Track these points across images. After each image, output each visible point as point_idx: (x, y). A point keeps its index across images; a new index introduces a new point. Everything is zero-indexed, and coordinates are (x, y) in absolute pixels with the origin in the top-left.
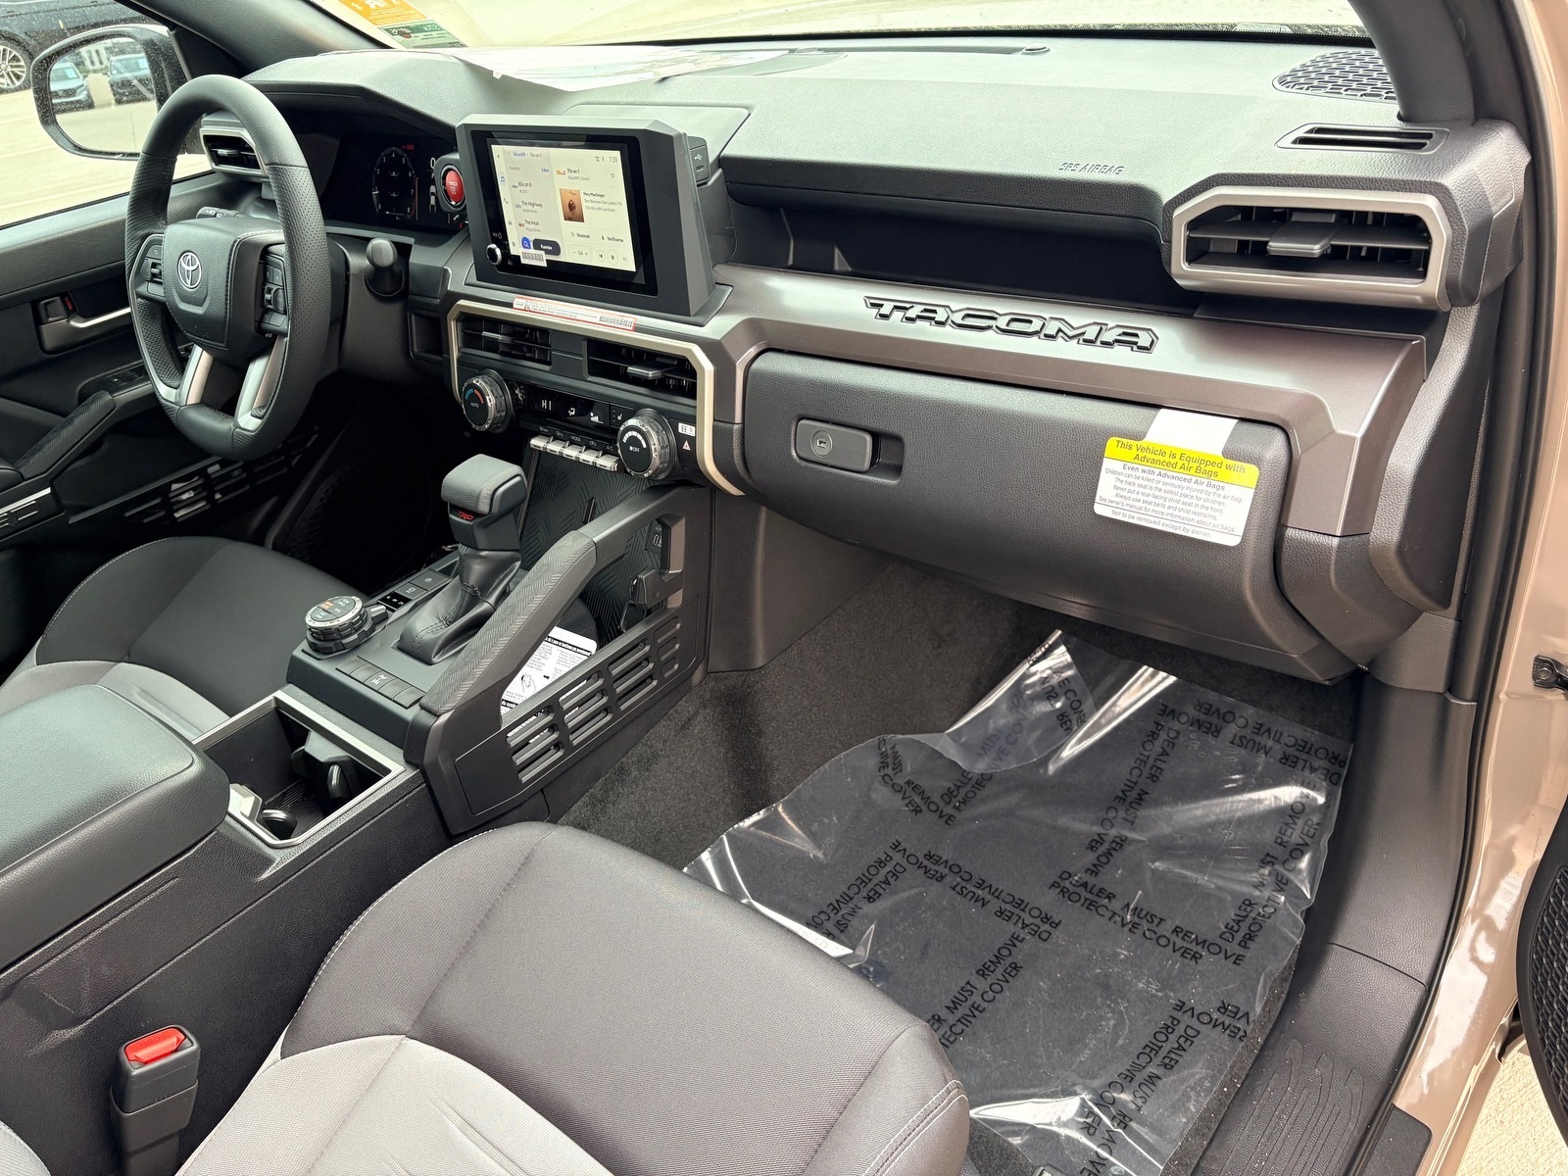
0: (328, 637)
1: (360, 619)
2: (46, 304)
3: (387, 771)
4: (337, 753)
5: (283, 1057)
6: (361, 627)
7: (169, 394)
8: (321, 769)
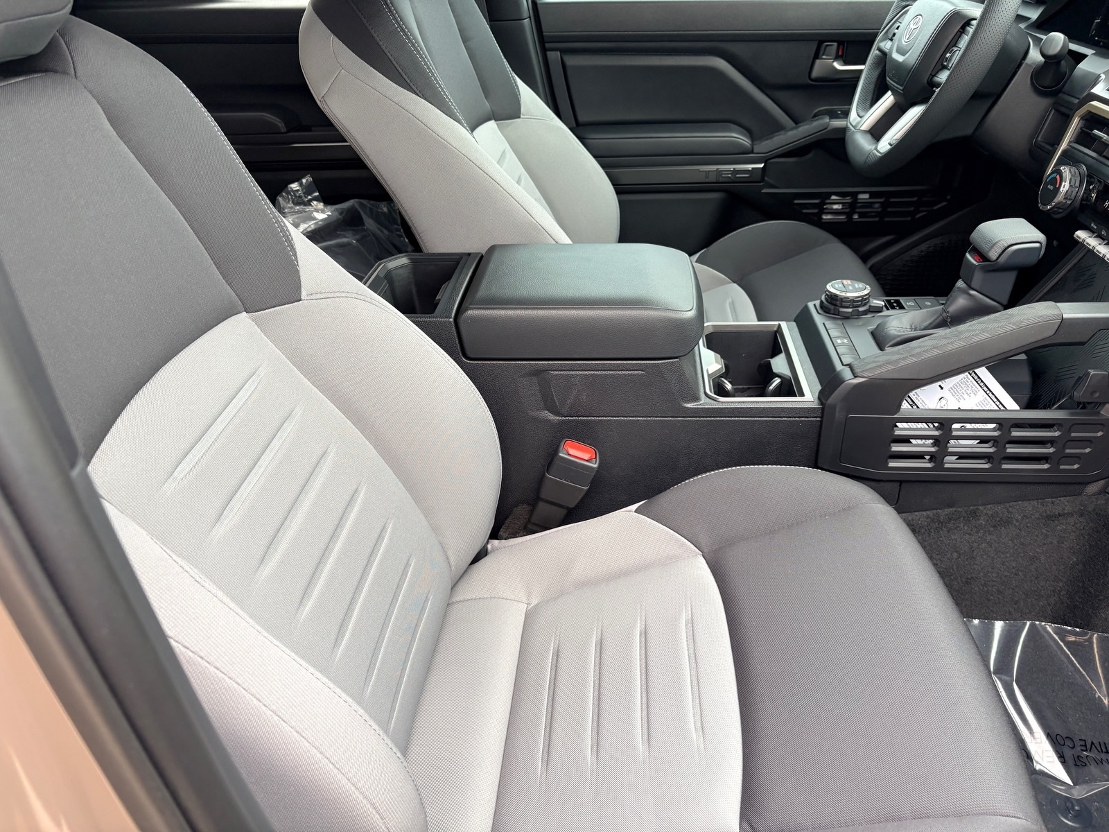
0: (834, 302)
1: (861, 301)
2: (827, 45)
3: (802, 395)
4: (786, 371)
5: (635, 512)
6: (859, 306)
7: (854, 120)
8: (771, 375)
